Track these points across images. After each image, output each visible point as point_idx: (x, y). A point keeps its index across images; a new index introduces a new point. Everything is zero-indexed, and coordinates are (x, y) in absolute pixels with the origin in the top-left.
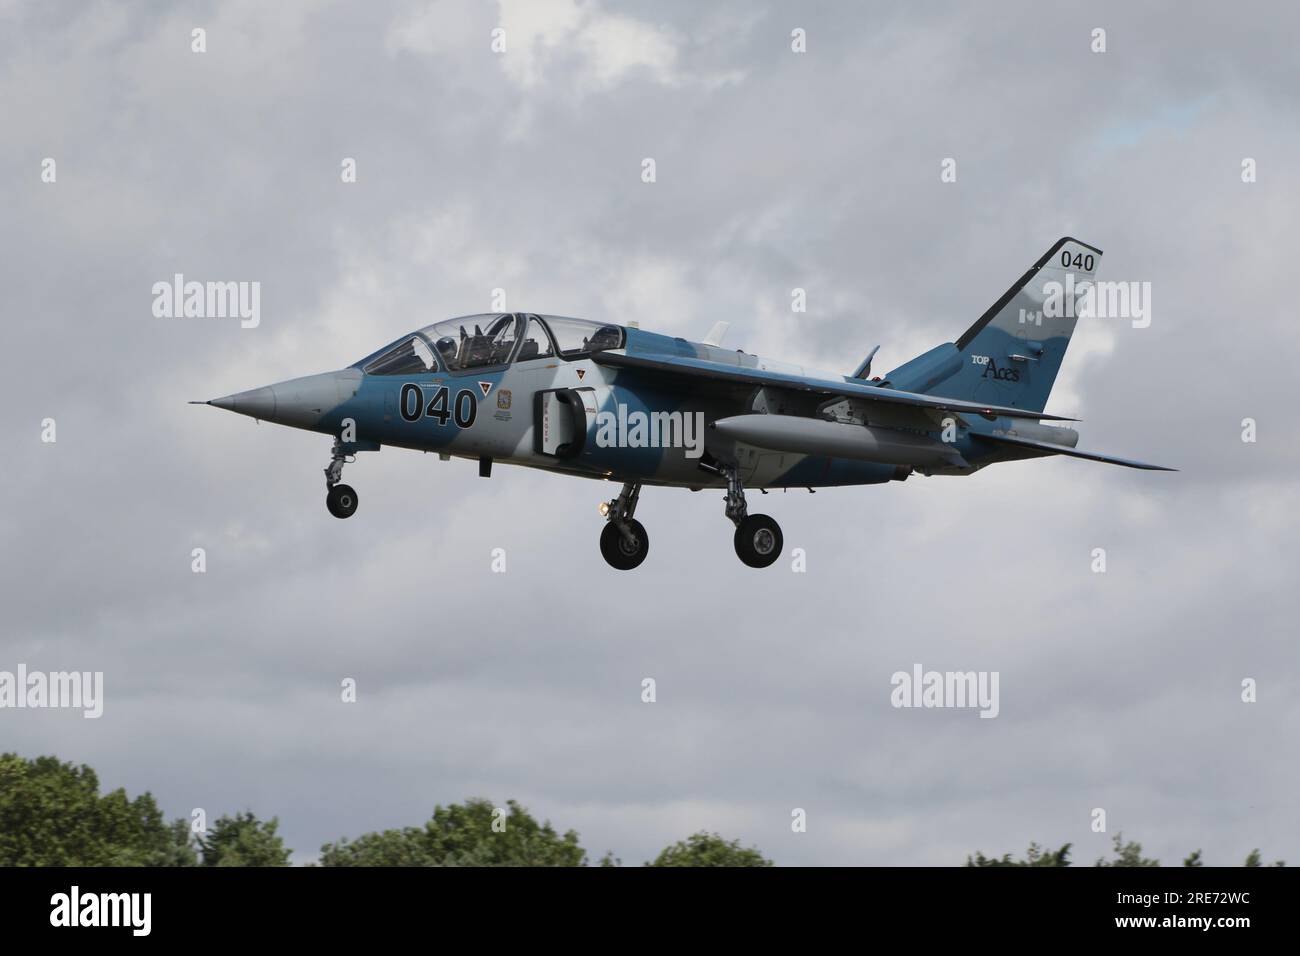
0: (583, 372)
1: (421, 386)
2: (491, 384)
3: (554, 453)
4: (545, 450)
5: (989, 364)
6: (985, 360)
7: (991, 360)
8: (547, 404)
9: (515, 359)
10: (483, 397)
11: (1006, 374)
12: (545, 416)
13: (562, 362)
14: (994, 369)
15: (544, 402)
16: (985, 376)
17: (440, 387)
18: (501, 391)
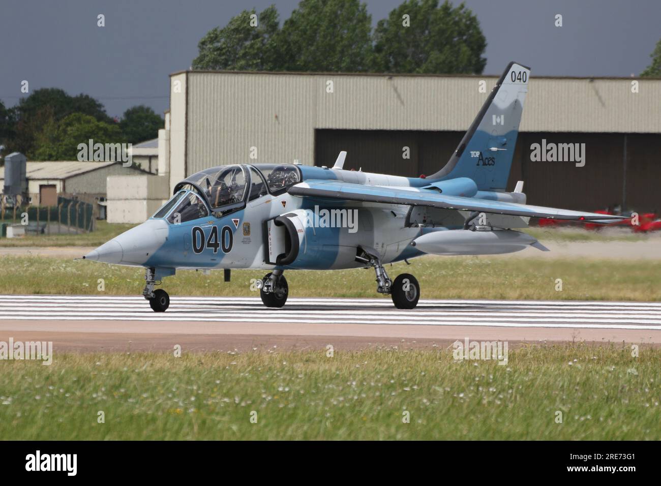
0: (285, 202)
1: (202, 227)
2: (238, 220)
3: (275, 262)
4: (271, 261)
5: (480, 156)
6: (478, 154)
7: (481, 153)
8: (270, 229)
9: (248, 199)
10: (235, 230)
11: (488, 161)
12: (269, 237)
13: (273, 197)
14: (482, 159)
15: (268, 227)
16: (478, 165)
17: (212, 226)
18: (245, 223)
